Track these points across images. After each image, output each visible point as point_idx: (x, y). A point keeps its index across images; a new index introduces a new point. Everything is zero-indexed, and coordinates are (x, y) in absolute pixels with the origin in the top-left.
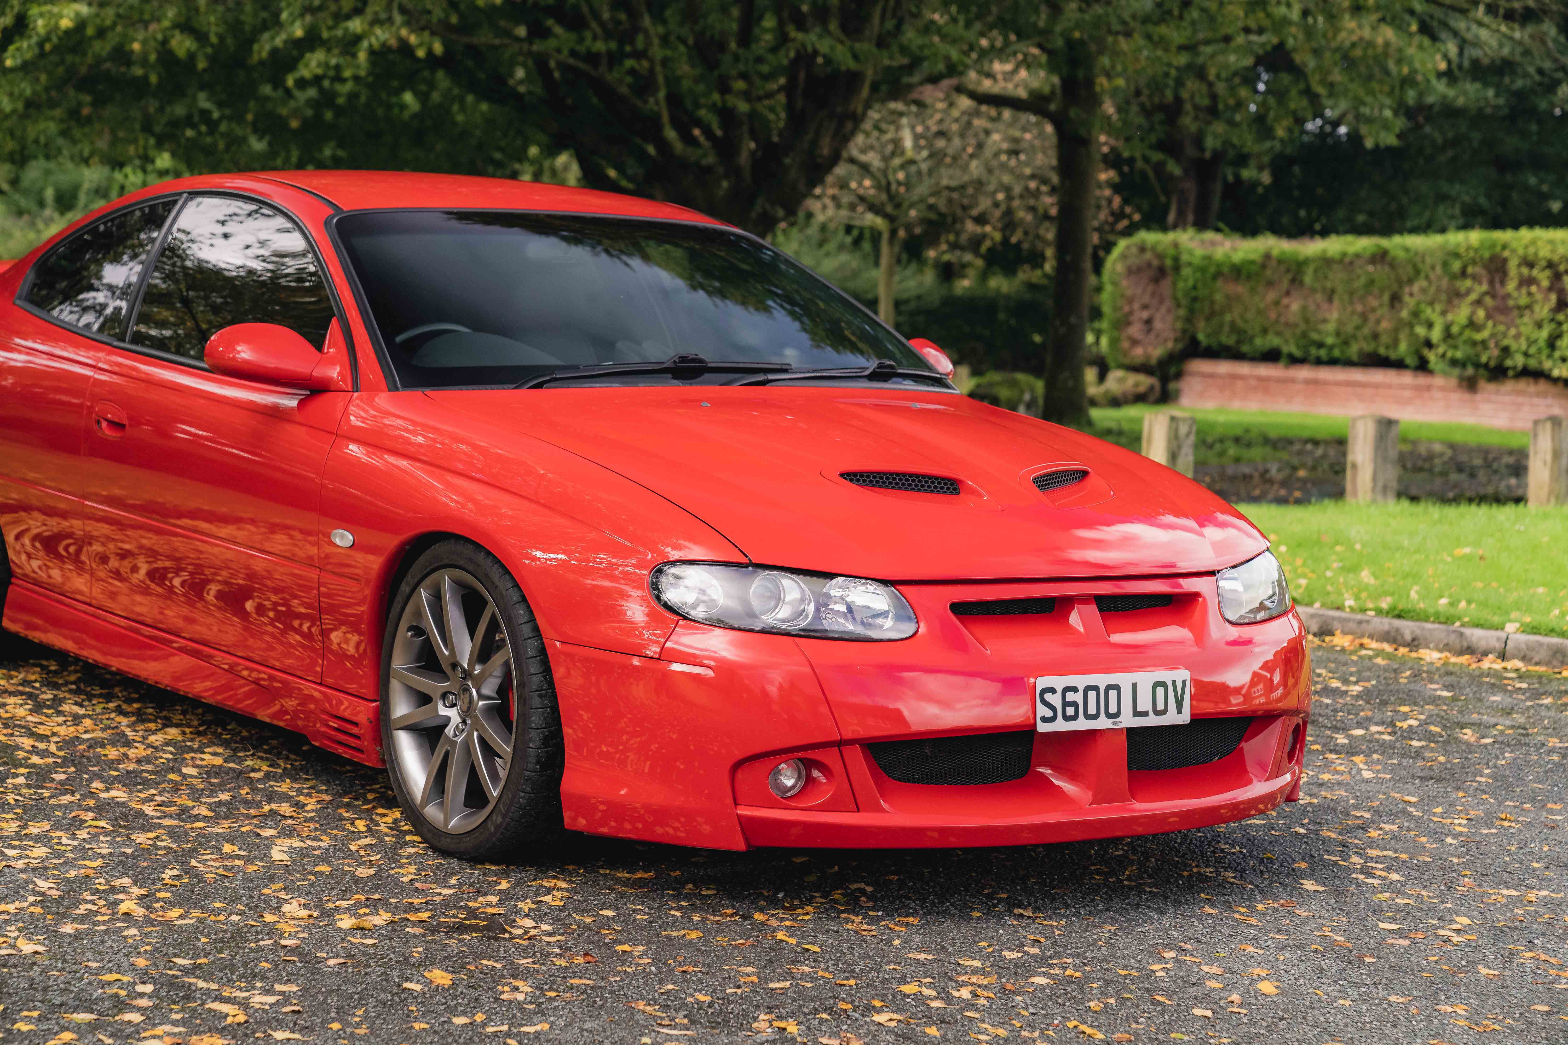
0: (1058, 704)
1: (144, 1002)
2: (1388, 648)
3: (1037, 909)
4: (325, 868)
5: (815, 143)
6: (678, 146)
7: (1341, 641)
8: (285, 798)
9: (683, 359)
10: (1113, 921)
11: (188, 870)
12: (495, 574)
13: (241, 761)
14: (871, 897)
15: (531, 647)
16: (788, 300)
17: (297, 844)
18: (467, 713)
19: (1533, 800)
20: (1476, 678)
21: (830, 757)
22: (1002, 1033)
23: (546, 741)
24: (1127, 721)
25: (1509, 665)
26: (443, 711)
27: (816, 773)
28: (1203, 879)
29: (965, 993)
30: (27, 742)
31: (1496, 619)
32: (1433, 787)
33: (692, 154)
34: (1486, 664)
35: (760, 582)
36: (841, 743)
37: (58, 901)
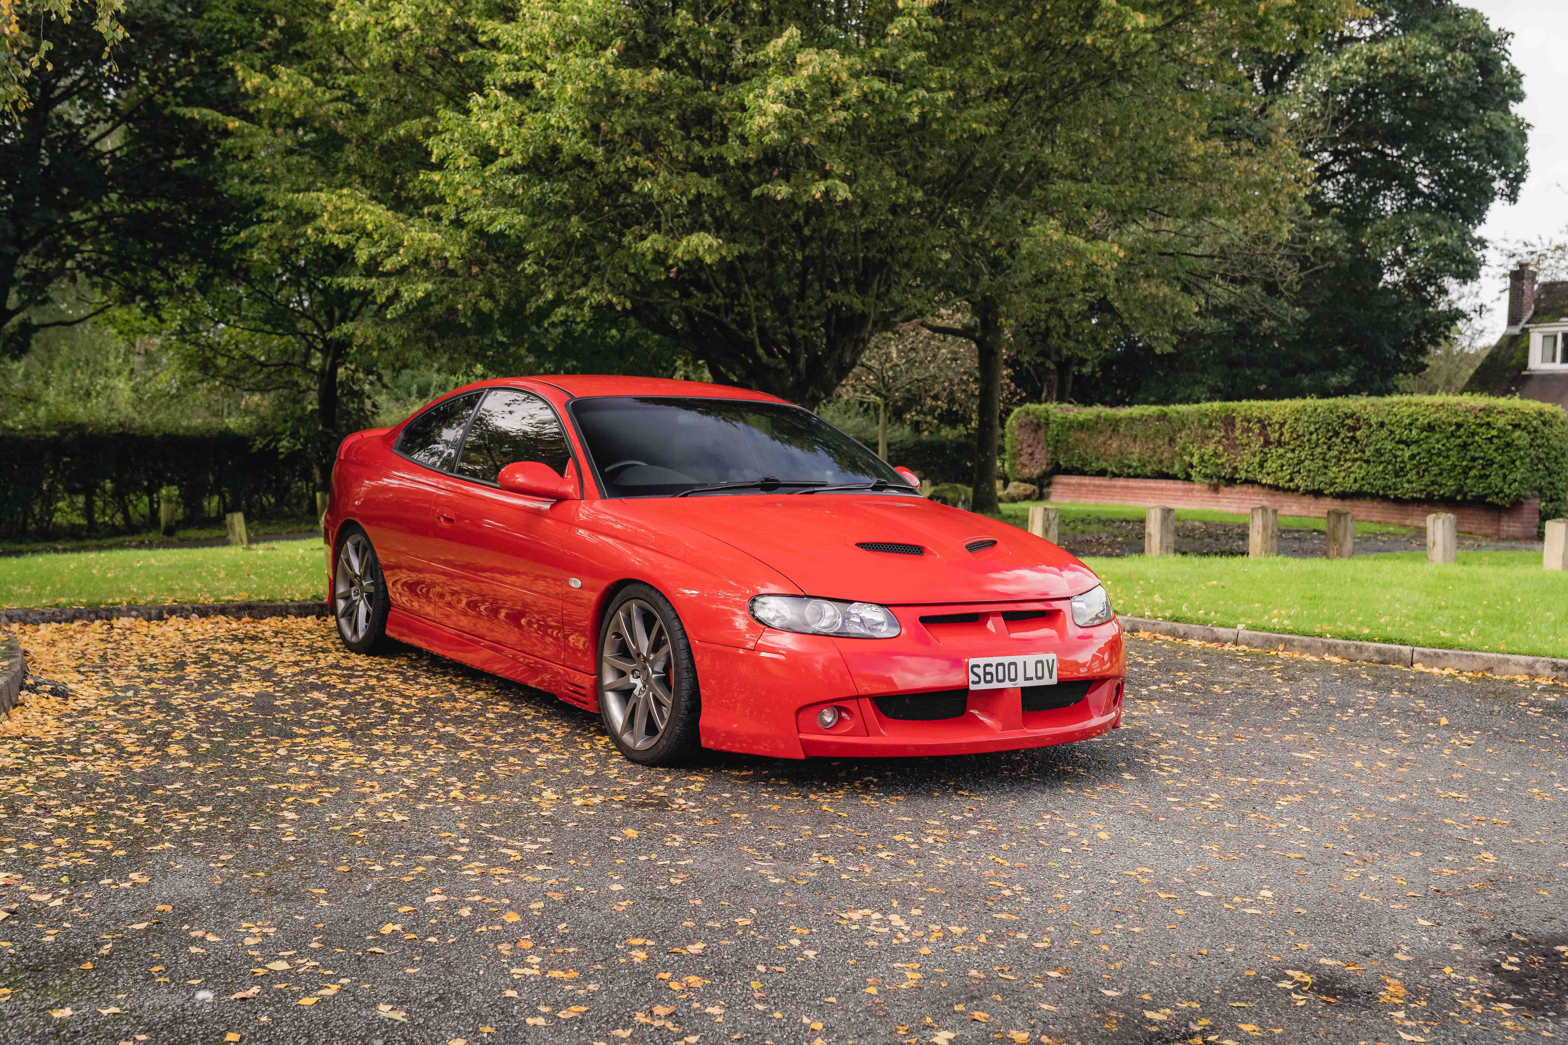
0: (981, 673)
1: (464, 849)
2: (1170, 639)
3: (971, 791)
4: (566, 771)
5: (841, 356)
6: (765, 358)
7: (1143, 635)
8: (544, 730)
9: (767, 480)
10: (1015, 798)
11: (489, 773)
12: (661, 602)
13: (519, 709)
14: (876, 785)
15: (682, 644)
16: (826, 445)
17: (550, 757)
18: (646, 681)
19: (1255, 726)
20: (1221, 656)
21: (852, 705)
22: (951, 863)
23: (691, 697)
24: (1021, 683)
25: (1240, 648)
26: (633, 680)
27: (844, 715)
28: (1066, 773)
29: (930, 840)
30: (399, 700)
31: (1232, 622)
32: (1197, 719)
33: (772, 362)
34: (1226, 648)
35: (811, 606)
36: (858, 697)
37: (416, 791)
